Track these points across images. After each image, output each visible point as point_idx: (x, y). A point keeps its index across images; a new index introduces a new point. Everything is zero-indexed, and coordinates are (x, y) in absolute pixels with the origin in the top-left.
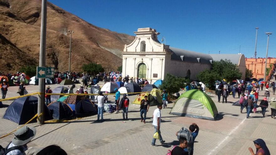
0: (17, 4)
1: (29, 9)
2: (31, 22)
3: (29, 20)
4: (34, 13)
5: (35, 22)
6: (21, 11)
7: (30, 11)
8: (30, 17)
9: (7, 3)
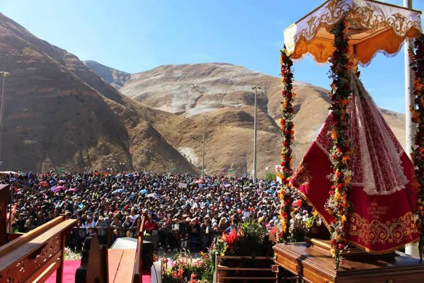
0: (277, 98)
9: (265, 99)
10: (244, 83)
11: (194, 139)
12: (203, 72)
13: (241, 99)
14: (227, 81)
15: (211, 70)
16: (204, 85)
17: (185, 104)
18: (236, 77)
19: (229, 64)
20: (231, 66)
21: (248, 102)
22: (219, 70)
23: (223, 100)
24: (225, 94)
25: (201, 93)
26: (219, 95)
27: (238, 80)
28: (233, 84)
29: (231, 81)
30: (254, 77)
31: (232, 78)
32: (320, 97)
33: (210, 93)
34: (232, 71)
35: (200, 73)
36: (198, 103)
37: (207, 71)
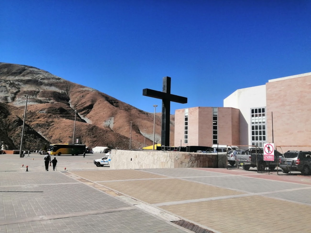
0: (76, 98)
1: (85, 102)
2: (85, 113)
3: (83, 112)
4: (88, 105)
5: (88, 113)
6: (78, 104)
7: (85, 104)
8: (84, 109)
9: (67, 98)
10: (51, 85)
11: (40, 126)
12: (14, 71)
13: (51, 97)
14: (38, 81)
15: (22, 71)
16: (19, 83)
17: (7, 96)
18: (43, 79)
19: (36, 68)
20: (38, 70)
21: (56, 99)
22: (28, 71)
23: (38, 96)
24: (38, 92)
25: (18, 88)
26: (34, 92)
27: (46, 81)
28: (42, 84)
29: (41, 82)
30: (58, 81)
31: (41, 79)
32: (106, 100)
33: (25, 90)
34: (39, 74)
35: (13, 72)
36: (17, 96)
37: (19, 71)
